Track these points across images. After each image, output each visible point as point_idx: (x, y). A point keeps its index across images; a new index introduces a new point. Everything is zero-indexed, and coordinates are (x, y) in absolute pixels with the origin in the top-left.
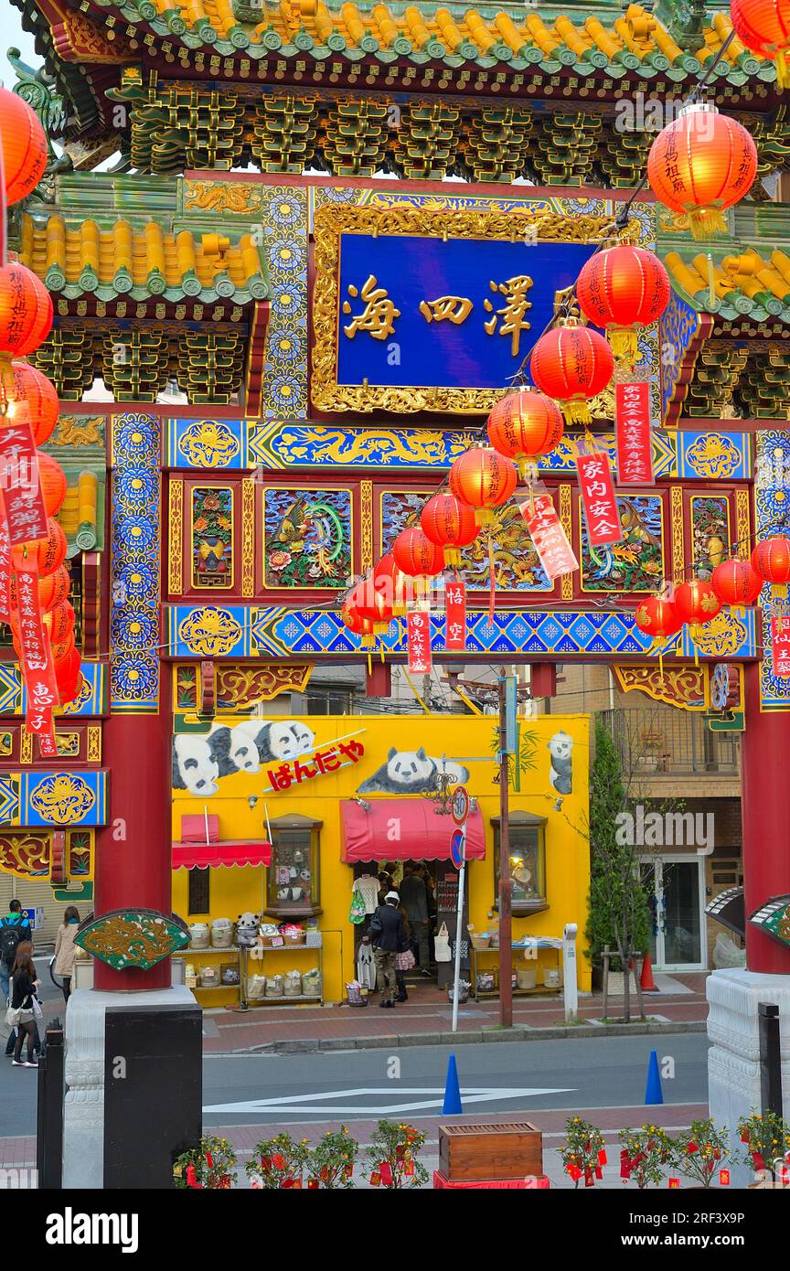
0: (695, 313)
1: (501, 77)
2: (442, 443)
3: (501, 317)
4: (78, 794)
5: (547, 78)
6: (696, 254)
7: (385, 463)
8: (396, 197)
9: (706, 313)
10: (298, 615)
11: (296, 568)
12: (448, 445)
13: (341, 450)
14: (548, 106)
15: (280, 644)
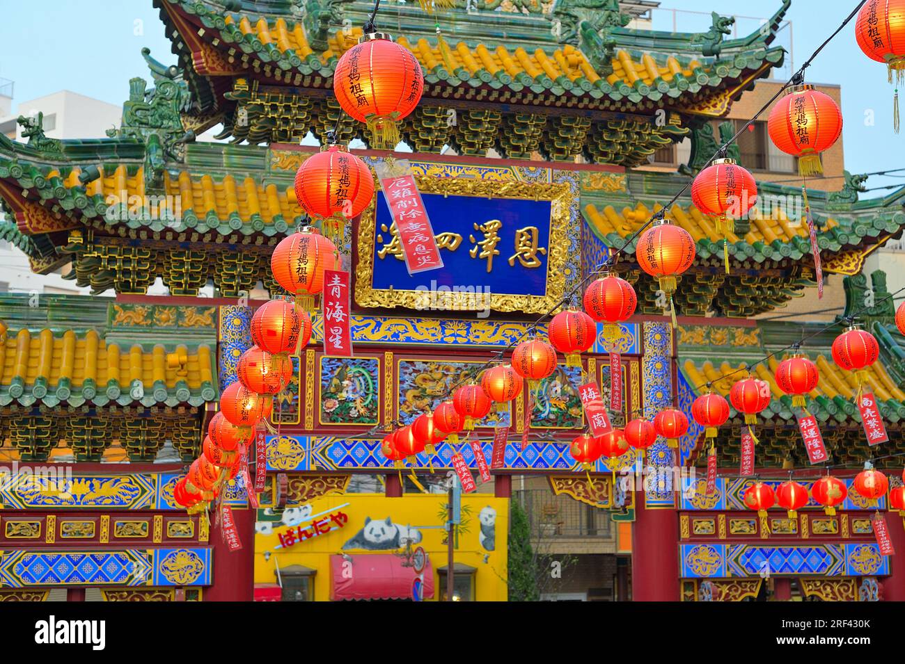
0: (607, 248)
1: (484, 92)
2: (439, 328)
3: (480, 247)
4: (193, 563)
5: (513, 94)
6: (605, 206)
7: (402, 340)
8: (411, 164)
9: (614, 249)
10: (343, 442)
11: (342, 410)
12: (443, 329)
13: (373, 331)
14: (512, 109)
15: (331, 462)
